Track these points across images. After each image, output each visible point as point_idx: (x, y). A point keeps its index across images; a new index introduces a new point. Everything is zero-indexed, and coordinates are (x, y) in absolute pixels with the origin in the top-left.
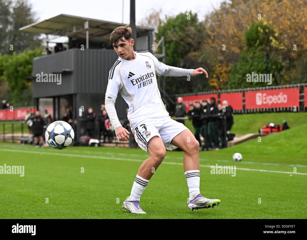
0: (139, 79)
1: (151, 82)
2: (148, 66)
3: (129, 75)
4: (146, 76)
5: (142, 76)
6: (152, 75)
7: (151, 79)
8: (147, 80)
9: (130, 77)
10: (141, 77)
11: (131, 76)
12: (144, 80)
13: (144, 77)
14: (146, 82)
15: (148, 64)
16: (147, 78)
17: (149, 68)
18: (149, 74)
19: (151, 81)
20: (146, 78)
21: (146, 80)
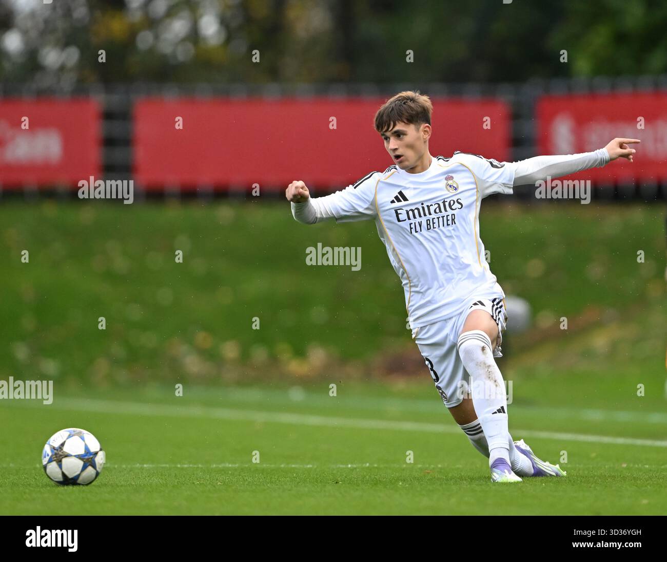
0: (416, 212)
1: (450, 222)
2: (450, 186)
3: (396, 198)
4: (437, 205)
5: (428, 206)
6: (457, 205)
7: (454, 215)
8: (440, 215)
9: (395, 202)
10: (423, 208)
11: (399, 201)
12: (430, 214)
13: (431, 207)
14: (436, 221)
15: (450, 182)
16: (440, 211)
17: (451, 191)
18: (447, 204)
19: (453, 220)
20: (438, 210)
21: (434, 215)
